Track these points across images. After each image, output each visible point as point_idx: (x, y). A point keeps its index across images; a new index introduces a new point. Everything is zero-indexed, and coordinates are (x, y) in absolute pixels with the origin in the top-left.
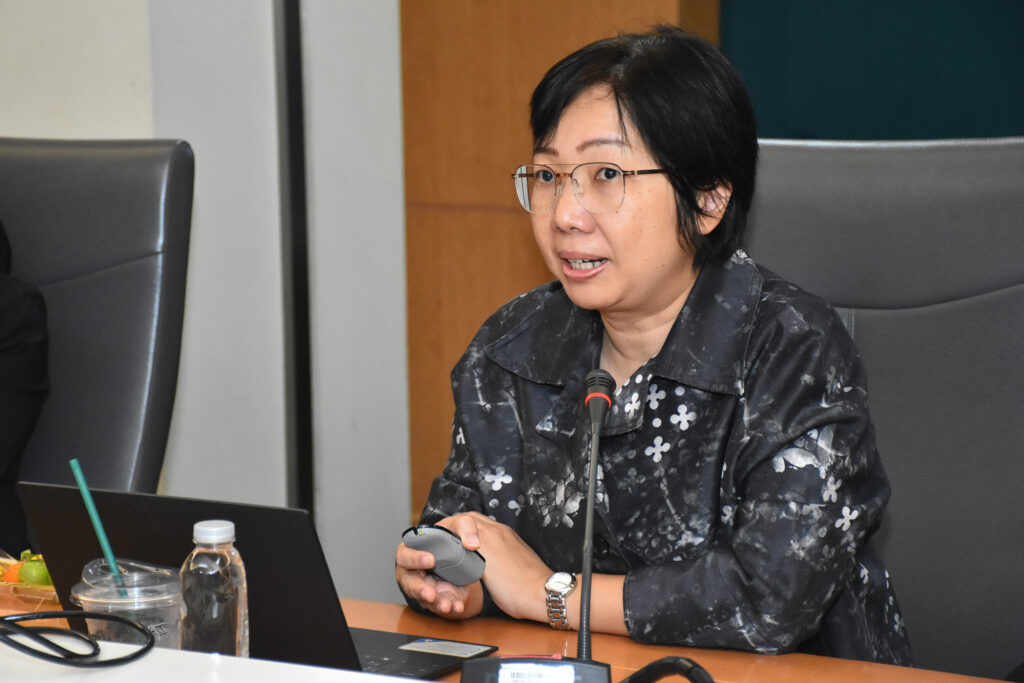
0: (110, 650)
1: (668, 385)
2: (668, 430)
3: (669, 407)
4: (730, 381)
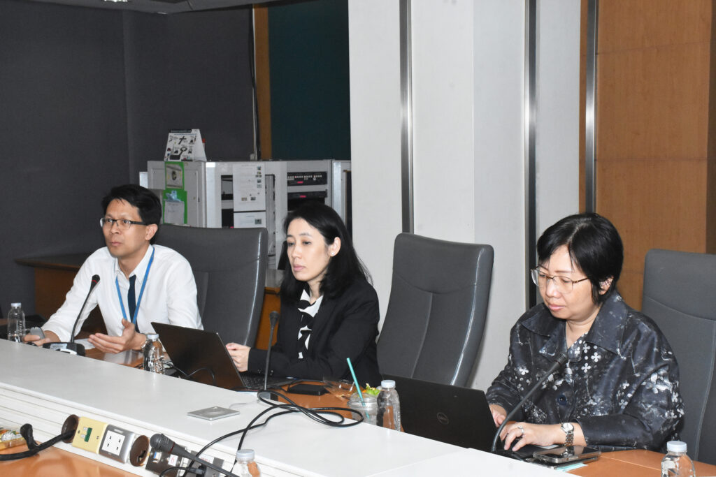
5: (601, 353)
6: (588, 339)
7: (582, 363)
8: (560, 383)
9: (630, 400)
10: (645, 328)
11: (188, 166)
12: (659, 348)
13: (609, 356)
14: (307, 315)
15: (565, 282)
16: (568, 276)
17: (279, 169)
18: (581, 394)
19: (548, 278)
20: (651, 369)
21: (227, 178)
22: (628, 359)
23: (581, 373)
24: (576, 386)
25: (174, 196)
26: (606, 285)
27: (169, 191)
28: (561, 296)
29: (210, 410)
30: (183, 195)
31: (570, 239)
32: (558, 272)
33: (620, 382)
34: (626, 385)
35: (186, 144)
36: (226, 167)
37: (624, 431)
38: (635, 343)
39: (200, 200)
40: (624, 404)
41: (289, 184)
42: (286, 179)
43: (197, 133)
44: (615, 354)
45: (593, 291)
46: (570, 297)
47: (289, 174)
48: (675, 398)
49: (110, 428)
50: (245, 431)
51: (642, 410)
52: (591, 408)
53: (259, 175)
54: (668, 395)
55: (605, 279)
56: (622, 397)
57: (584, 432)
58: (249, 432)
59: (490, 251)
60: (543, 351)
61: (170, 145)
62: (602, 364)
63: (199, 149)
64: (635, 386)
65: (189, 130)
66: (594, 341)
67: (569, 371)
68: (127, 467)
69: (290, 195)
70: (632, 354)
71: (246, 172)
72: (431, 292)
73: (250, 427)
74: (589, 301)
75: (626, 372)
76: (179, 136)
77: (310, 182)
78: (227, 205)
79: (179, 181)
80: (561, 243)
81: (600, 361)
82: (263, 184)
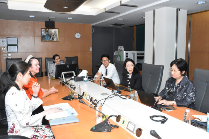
0: (128, 98)
1: (180, 85)
2: (179, 88)
3: (179, 86)
4: (184, 86)
5: (181, 86)
6: (179, 84)
7: (177, 88)
8: (173, 91)
9: (185, 97)
10: (191, 83)
11: (121, 52)
12: (193, 87)
13: (183, 87)
14: (128, 78)
15: (175, 71)
16: (176, 70)
17: (136, 52)
18: (176, 94)
19: (172, 70)
20: (191, 91)
21: (127, 54)
22: (186, 89)
23: (177, 90)
24: (175, 92)
25: (119, 56)
26: (184, 72)
27: (118, 55)
28: (175, 74)
29: (104, 94)
30: (120, 56)
31: (176, 63)
32: (174, 69)
33: (184, 93)
34: (185, 93)
35: (121, 48)
36: (127, 52)
37: (184, 104)
38: (188, 86)
39: (123, 57)
40: (184, 97)
41: (137, 55)
42: (137, 54)
43: (123, 46)
44: (184, 87)
45: (181, 73)
46: (176, 74)
47: (137, 53)
48: (194, 98)
49: (88, 95)
50: (106, 99)
51: (187, 99)
52: (178, 97)
53: (132, 53)
54: (192, 97)
55: (183, 71)
56: (184, 96)
57: (176, 103)
58: (107, 99)
59: (163, 66)
60: (171, 85)
61: (119, 48)
62: (181, 89)
63: (123, 49)
64: (187, 94)
65: (121, 46)
66: (180, 84)
67: (175, 89)
68: (89, 102)
69: (137, 57)
70: (188, 87)
71: (130, 53)
72: (151, 73)
73: (107, 98)
74: (180, 75)
75: (185, 91)
76: (120, 47)
77: (141, 55)
78: (127, 58)
79: (120, 54)
80: (174, 63)
81: (181, 88)
82: (133, 55)
